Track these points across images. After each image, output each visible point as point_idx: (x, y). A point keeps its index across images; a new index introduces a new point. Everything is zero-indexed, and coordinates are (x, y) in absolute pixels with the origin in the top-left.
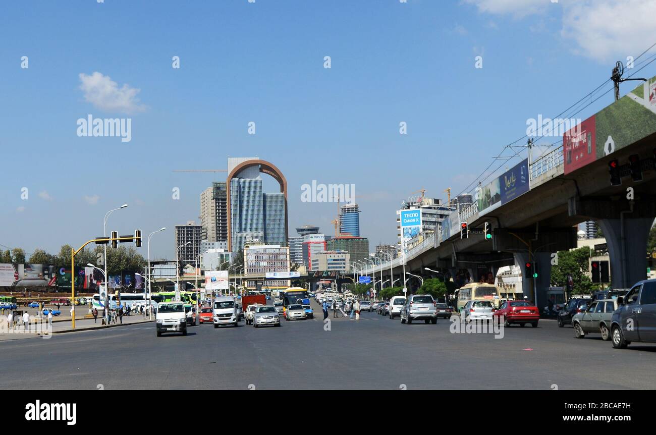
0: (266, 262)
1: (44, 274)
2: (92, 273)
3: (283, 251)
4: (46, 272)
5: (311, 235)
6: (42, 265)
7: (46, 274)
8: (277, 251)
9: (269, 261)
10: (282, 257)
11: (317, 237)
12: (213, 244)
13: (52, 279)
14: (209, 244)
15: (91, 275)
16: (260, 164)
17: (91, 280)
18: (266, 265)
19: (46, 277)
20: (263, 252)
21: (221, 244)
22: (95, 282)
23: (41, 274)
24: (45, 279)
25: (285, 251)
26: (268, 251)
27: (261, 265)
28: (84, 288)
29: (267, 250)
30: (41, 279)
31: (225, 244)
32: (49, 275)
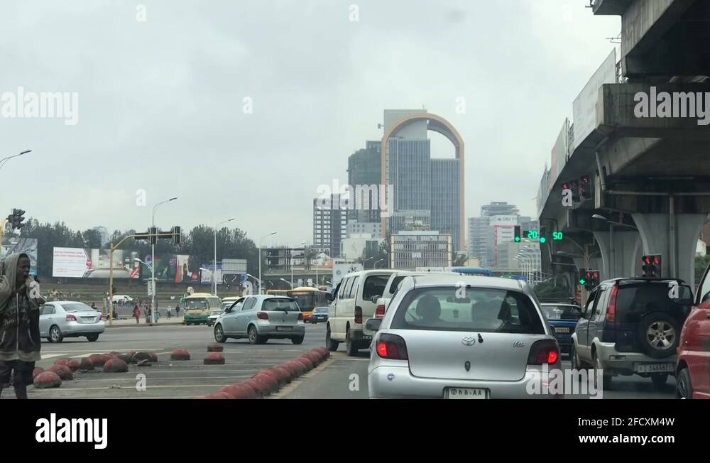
0: (420, 253)
1: (125, 263)
2: (187, 262)
3: (442, 238)
4: (127, 260)
5: (498, 216)
6: (121, 251)
7: (127, 263)
8: (435, 239)
9: (424, 252)
10: (441, 247)
11: (507, 219)
12: (363, 226)
13: (134, 269)
14: (358, 226)
15: (185, 265)
16: (429, 119)
17: (186, 272)
18: (420, 256)
19: (127, 266)
20: (416, 239)
21: (375, 226)
22: (190, 274)
23: (121, 263)
24: (125, 269)
25: (445, 239)
26: (423, 239)
27: (413, 256)
28: (176, 282)
29: (422, 237)
30: (121, 269)
31: (380, 226)
32: (131, 264)
